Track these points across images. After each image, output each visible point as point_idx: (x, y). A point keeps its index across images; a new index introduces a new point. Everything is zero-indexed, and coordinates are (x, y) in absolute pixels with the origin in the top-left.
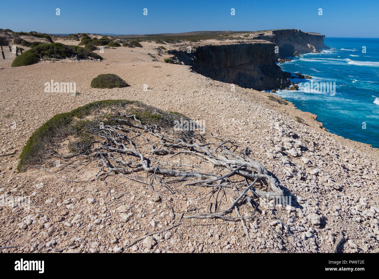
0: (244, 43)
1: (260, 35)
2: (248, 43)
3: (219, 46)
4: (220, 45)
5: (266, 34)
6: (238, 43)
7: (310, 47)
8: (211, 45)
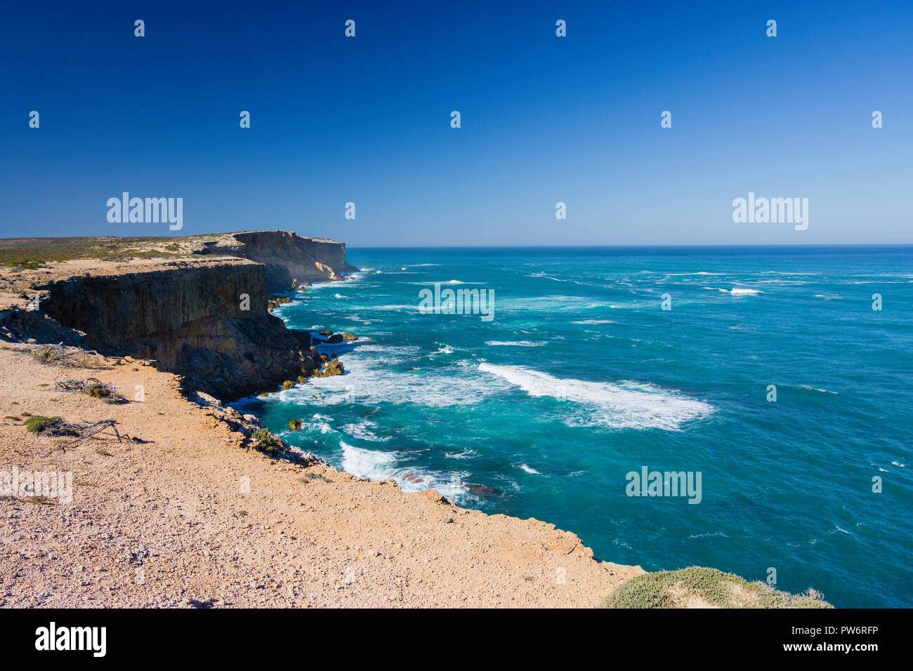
0: (186, 265)
1: (206, 244)
2: (197, 266)
3: (115, 276)
4: (117, 273)
5: (222, 242)
6: (172, 268)
7: (321, 269)
8: (88, 274)
